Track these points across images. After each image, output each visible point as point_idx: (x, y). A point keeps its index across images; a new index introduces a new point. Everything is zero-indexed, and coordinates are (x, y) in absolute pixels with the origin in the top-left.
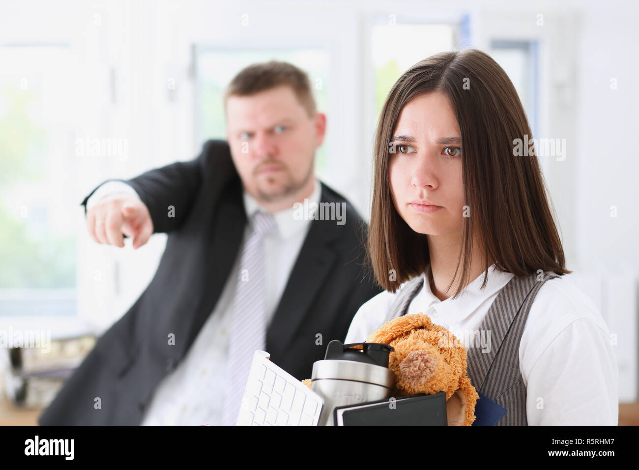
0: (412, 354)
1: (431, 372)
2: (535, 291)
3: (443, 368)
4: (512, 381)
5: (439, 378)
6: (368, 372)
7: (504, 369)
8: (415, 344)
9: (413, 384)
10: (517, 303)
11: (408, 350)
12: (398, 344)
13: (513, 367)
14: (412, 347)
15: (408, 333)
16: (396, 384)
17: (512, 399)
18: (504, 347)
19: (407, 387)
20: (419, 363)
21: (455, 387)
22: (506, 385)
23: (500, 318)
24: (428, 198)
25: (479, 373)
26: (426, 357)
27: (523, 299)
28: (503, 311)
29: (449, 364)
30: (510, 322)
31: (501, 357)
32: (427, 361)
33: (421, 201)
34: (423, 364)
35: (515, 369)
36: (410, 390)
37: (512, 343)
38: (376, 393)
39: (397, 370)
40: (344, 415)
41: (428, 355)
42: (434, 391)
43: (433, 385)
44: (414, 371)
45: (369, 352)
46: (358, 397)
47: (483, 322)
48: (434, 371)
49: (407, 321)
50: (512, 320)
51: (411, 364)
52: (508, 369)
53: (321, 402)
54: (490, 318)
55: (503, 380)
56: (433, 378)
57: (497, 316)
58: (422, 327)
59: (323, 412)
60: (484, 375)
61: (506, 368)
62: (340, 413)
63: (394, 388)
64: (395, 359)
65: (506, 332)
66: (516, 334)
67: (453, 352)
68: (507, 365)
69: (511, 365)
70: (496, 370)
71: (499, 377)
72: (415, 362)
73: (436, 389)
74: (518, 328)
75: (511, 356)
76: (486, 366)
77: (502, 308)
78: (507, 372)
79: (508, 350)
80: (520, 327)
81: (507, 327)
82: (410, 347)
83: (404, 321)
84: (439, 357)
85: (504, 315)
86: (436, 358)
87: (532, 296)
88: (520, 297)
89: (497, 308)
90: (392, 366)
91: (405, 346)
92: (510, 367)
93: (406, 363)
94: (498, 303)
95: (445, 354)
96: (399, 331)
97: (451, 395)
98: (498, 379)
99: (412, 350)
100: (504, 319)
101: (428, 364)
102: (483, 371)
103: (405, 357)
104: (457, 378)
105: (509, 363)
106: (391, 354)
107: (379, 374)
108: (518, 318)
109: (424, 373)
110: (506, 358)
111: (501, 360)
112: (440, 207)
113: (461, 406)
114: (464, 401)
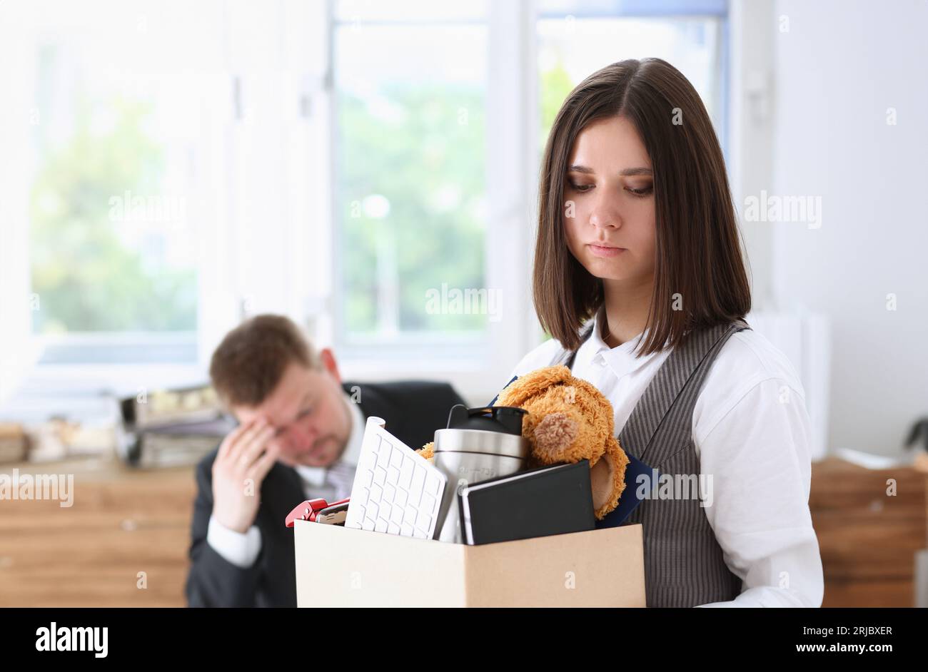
0: (548, 419)
1: (571, 438)
2: (719, 346)
3: (585, 433)
4: (681, 445)
5: (581, 444)
6: (498, 442)
7: (673, 430)
8: (552, 404)
9: (550, 453)
10: (696, 359)
11: (543, 413)
12: (533, 405)
13: (683, 429)
14: (548, 409)
15: (545, 390)
16: (531, 452)
17: (679, 466)
18: (676, 405)
19: (544, 456)
20: (556, 429)
21: (601, 452)
22: (674, 449)
23: (675, 373)
24: (610, 239)
25: (644, 434)
26: (564, 421)
27: (704, 354)
28: (679, 366)
29: (593, 425)
31: (671, 417)
32: (566, 426)
33: (602, 244)
34: (561, 430)
35: (685, 431)
36: (547, 459)
37: (685, 402)
38: (508, 465)
39: (532, 436)
40: (471, 495)
41: (566, 419)
42: (576, 459)
43: (573, 453)
44: (552, 438)
45: (498, 418)
46: (486, 471)
47: (655, 376)
48: (575, 437)
49: (543, 377)
50: (688, 377)
51: (548, 430)
52: (677, 431)
53: (443, 479)
55: (670, 444)
56: (573, 445)
57: (671, 371)
58: (561, 383)
59: (446, 494)
60: (650, 436)
61: (675, 429)
62: (465, 493)
63: (529, 459)
64: (530, 423)
65: (680, 390)
66: (691, 393)
67: (597, 411)
68: (676, 426)
69: (681, 426)
70: (664, 431)
71: (666, 439)
72: (552, 427)
73: (578, 457)
74: (694, 385)
75: (682, 417)
76: (653, 427)
77: (678, 362)
78: (676, 434)
79: (679, 410)
80: (697, 385)
81: (681, 384)
82: (546, 409)
83: (540, 376)
84: (580, 420)
86: (576, 421)
87: (715, 351)
88: (701, 351)
89: (673, 362)
90: (526, 430)
91: (541, 407)
92: (680, 430)
93: (542, 428)
94: (675, 357)
95: (587, 415)
96: (533, 389)
97: (596, 461)
98: (666, 442)
99: (549, 413)
101: (567, 430)
102: (649, 432)
103: (541, 421)
104: (602, 441)
105: (679, 425)
106: (525, 416)
107: (511, 444)
108: (696, 375)
109: (563, 440)
111: (670, 420)
112: (623, 250)
113: (609, 472)
114: (612, 466)
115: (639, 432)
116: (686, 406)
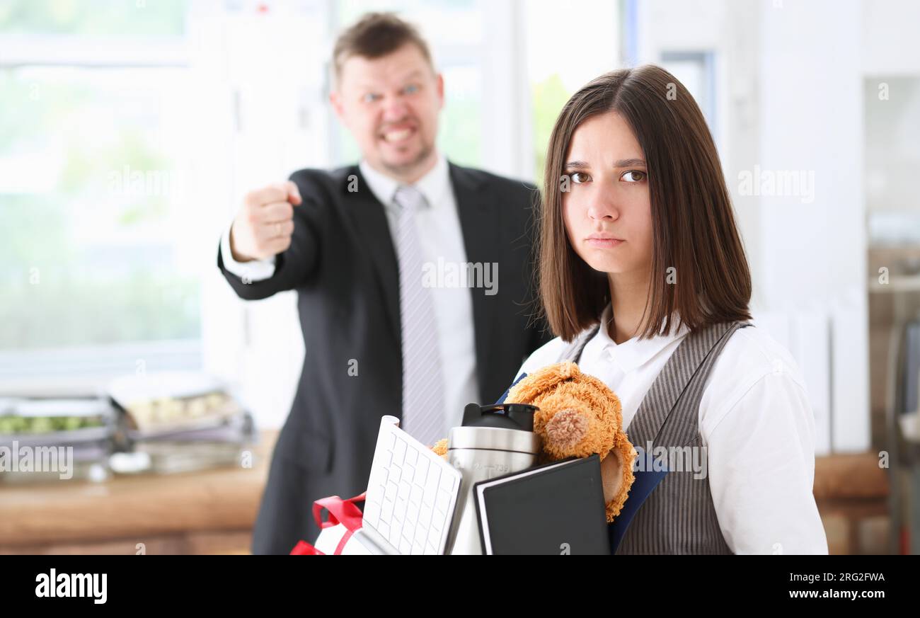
0: (558, 415)
1: (582, 433)
3: (596, 428)
4: (688, 438)
5: (591, 439)
6: (510, 438)
7: (680, 423)
8: (562, 401)
9: (562, 448)
10: (701, 353)
11: (554, 409)
12: (544, 401)
13: (690, 422)
14: (559, 405)
15: (554, 387)
16: (543, 447)
18: (682, 399)
19: (555, 452)
20: (567, 425)
21: (610, 446)
22: (681, 442)
23: (680, 368)
25: (652, 427)
26: (575, 417)
27: (708, 349)
28: (685, 361)
29: (602, 420)
30: (691, 374)
31: (678, 411)
32: (577, 421)
34: (572, 426)
36: (559, 455)
37: (691, 396)
38: (521, 461)
39: (544, 432)
40: (486, 492)
41: (577, 414)
42: (587, 453)
43: (584, 447)
44: (563, 434)
45: (510, 415)
46: (500, 468)
47: (661, 371)
48: (585, 432)
49: (553, 373)
50: (694, 371)
51: (559, 426)
52: (684, 424)
53: (458, 476)
54: (670, 367)
55: (678, 436)
56: (583, 440)
57: (677, 365)
58: (570, 379)
59: (461, 490)
60: (657, 429)
61: (682, 423)
62: (481, 489)
63: (541, 455)
64: (541, 419)
65: (686, 384)
66: (697, 387)
67: (606, 407)
68: (683, 419)
69: (688, 420)
70: (672, 424)
71: (674, 432)
72: (563, 423)
73: (588, 452)
74: (700, 380)
75: (689, 410)
76: (661, 421)
77: (684, 358)
78: (683, 428)
79: (686, 403)
80: (702, 379)
81: (687, 378)
82: (556, 405)
83: (549, 373)
84: (590, 415)
85: (685, 365)
86: (586, 416)
88: (706, 347)
89: (679, 358)
90: (537, 426)
91: (551, 404)
92: (687, 423)
93: (553, 424)
94: (680, 352)
95: (598, 410)
96: (544, 385)
97: (605, 455)
98: (673, 435)
99: (559, 409)
100: (686, 370)
101: (578, 425)
102: (656, 425)
103: (552, 417)
104: (611, 436)
105: (686, 418)
106: (536, 412)
107: (523, 440)
108: (702, 370)
109: (574, 436)
110: (683, 413)
111: (677, 413)
112: (621, 241)
113: (618, 466)
114: (621, 460)
115: (646, 426)
116: (692, 399)
